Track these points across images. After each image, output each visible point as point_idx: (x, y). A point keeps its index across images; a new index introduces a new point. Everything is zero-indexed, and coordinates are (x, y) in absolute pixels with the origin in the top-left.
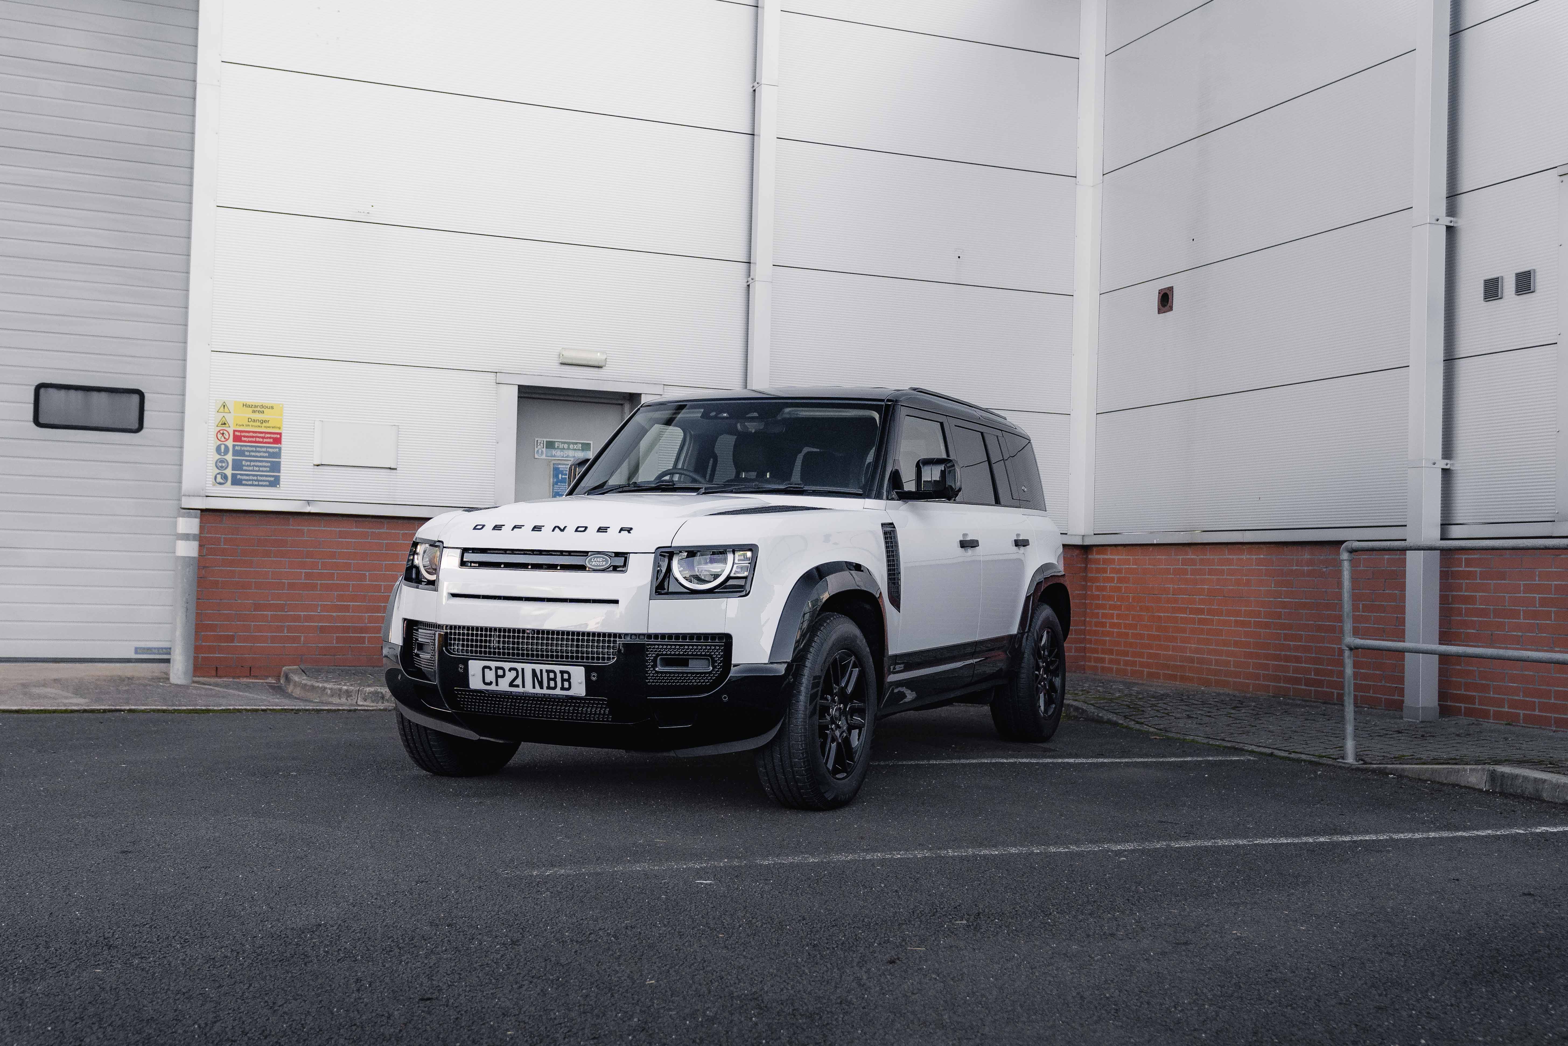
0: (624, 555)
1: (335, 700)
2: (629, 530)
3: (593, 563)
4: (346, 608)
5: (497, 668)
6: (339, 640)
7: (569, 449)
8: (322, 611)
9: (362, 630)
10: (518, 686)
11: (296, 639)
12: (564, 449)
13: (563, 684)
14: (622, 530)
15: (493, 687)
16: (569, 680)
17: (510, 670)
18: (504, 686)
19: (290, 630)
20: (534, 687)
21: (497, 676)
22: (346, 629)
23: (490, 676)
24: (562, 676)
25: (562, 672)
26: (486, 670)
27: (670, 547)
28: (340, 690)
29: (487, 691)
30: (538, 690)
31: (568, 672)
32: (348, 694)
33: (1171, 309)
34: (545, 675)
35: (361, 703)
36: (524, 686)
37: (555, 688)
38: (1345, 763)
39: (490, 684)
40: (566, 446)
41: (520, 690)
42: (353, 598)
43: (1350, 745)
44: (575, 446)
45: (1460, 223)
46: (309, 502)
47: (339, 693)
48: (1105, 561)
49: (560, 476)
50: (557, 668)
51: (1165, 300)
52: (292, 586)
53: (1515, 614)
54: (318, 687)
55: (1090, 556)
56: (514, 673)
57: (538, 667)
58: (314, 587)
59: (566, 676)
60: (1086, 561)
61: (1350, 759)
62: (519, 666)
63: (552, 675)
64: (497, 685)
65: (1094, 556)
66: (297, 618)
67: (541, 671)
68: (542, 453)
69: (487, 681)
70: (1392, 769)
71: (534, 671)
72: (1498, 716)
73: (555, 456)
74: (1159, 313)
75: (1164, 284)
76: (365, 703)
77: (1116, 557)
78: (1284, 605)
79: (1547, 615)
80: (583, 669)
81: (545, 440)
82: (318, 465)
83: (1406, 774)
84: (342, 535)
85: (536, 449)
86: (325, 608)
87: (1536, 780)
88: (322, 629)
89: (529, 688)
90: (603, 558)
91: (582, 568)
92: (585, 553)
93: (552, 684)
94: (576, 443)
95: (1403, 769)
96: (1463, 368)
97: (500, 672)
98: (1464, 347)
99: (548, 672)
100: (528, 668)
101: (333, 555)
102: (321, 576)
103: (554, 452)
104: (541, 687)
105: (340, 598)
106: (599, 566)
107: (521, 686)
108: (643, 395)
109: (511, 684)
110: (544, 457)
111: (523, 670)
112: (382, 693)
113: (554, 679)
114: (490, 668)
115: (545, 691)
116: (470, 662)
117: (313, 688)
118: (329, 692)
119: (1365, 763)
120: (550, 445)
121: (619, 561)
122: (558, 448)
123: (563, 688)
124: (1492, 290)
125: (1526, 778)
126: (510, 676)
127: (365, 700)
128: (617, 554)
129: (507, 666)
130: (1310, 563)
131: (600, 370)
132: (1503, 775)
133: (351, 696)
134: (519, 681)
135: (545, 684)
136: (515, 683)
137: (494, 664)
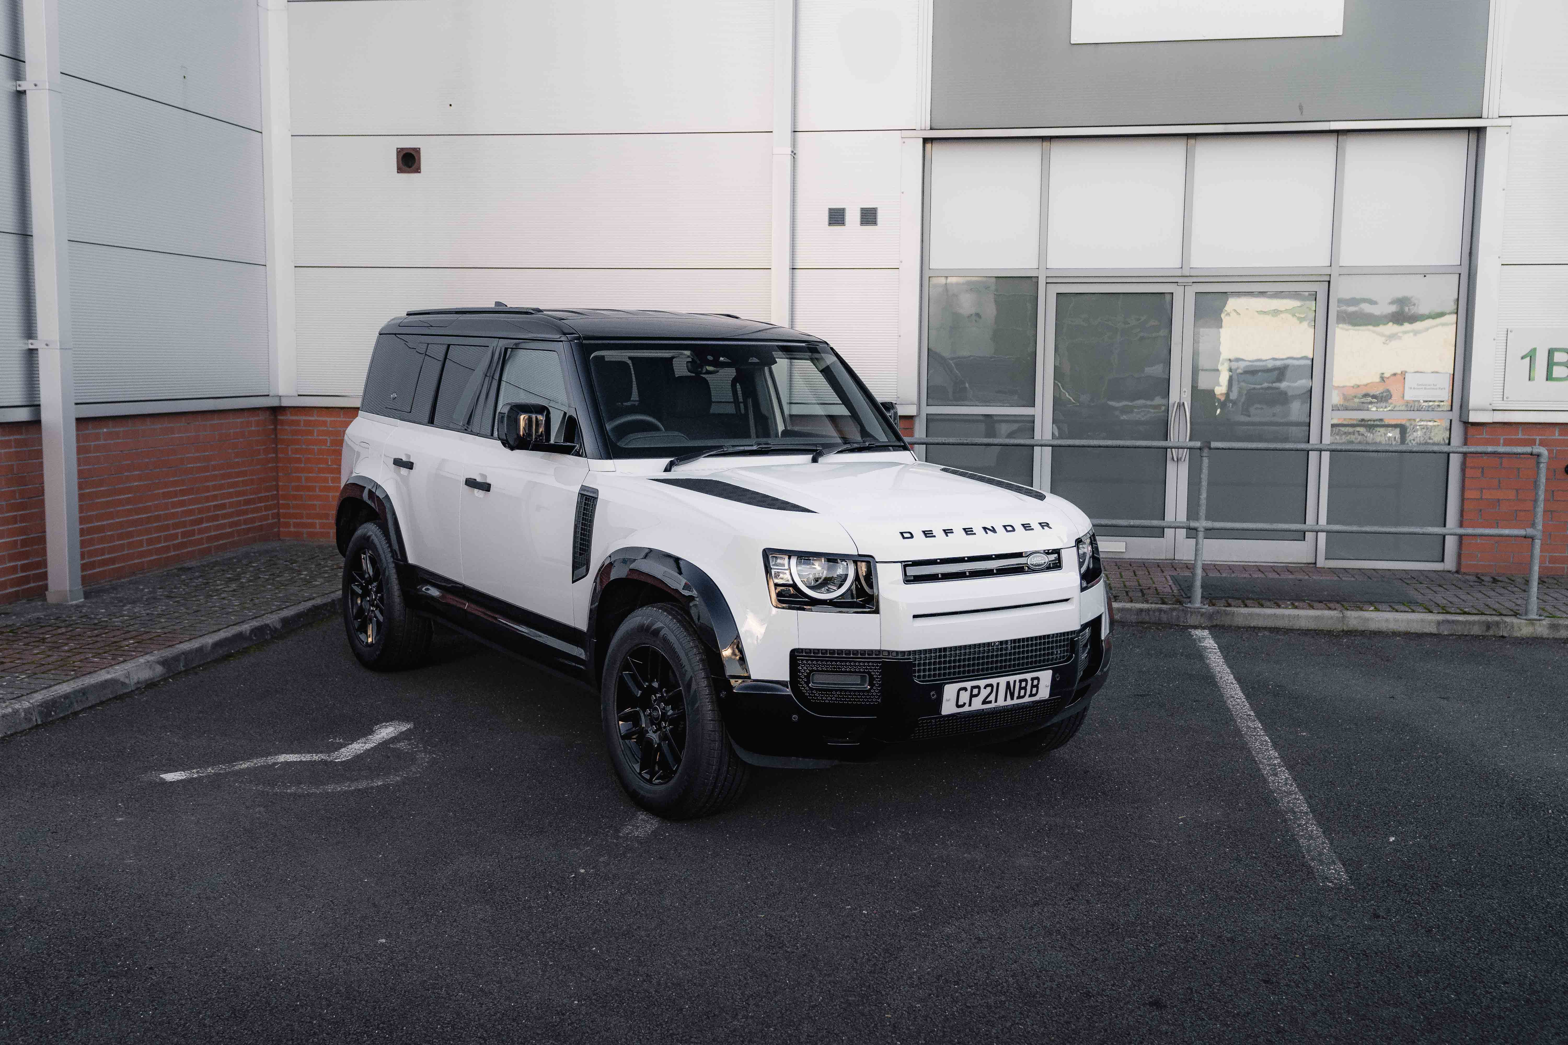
0: (1057, 553)
2: (1047, 525)
5: (972, 688)
10: (990, 702)
13: (1031, 691)
14: (1041, 526)
15: (966, 709)
16: (1037, 686)
17: (985, 687)
18: (977, 704)
20: (1005, 700)
21: (972, 696)
23: (965, 697)
24: (1032, 683)
25: (1032, 679)
26: (962, 692)
29: (959, 713)
30: (1009, 702)
31: (1038, 679)
33: (418, 170)
34: (1017, 684)
36: (996, 701)
37: (1023, 697)
39: (965, 705)
41: (993, 705)
48: (308, 423)
50: (1028, 676)
51: (408, 160)
55: (279, 417)
56: (989, 689)
57: (1011, 679)
59: (1035, 682)
60: (275, 422)
62: (994, 681)
63: (1023, 684)
64: (970, 705)
65: (289, 417)
67: (1015, 681)
69: (960, 703)
71: (1008, 683)
74: (398, 173)
75: (408, 143)
77: (328, 419)
80: (1051, 672)
89: (1001, 702)
90: (1040, 557)
93: (1022, 692)
97: (975, 692)
98: (807, 260)
99: (1020, 681)
100: (1003, 681)
104: (1012, 698)
106: (1041, 565)
107: (993, 701)
109: (985, 702)
111: (998, 684)
113: (1025, 688)
114: (965, 689)
115: (1016, 701)
116: (947, 687)
121: (1054, 558)
123: (1030, 695)
124: (837, 217)
126: (984, 693)
128: (1049, 552)
129: (982, 683)
134: (992, 698)
135: (1016, 694)
136: (988, 700)
137: (968, 685)
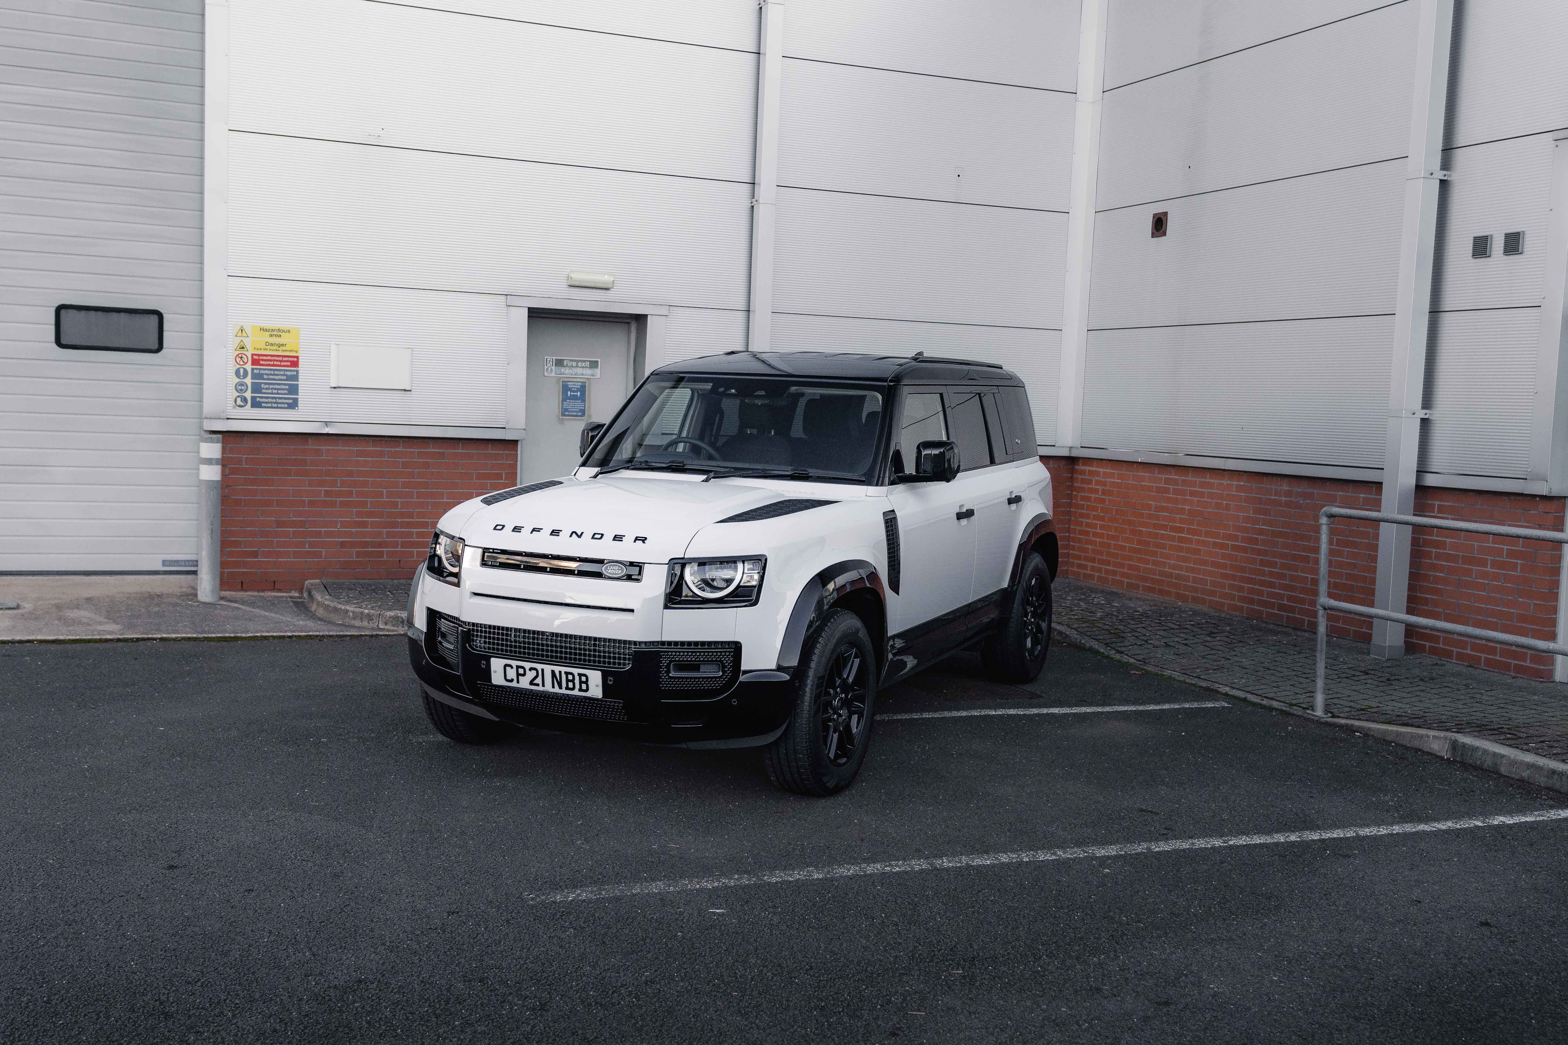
0: (639, 566)
1: (357, 623)
2: (644, 540)
3: (610, 571)
4: (364, 524)
5: (518, 667)
6: (358, 554)
7: (577, 366)
8: (341, 527)
9: (380, 545)
10: (538, 685)
11: (318, 555)
12: (572, 366)
13: (581, 686)
14: (636, 539)
15: (514, 684)
16: (586, 682)
17: (531, 669)
18: (524, 683)
19: (312, 545)
20: (553, 687)
21: (518, 675)
22: (365, 544)
23: (512, 673)
24: (580, 679)
25: (580, 675)
26: (508, 668)
27: (683, 558)
28: (362, 613)
29: (509, 687)
30: (557, 690)
31: (585, 676)
32: (370, 617)
33: (1164, 234)
34: (564, 676)
35: (382, 627)
36: (543, 685)
37: (573, 689)
38: (1313, 715)
39: (512, 681)
40: (574, 364)
41: (540, 688)
42: (370, 514)
43: (1320, 699)
44: (583, 365)
45: (1454, 176)
46: (327, 423)
47: (362, 616)
48: (1091, 473)
49: (569, 393)
50: (576, 671)
51: (1159, 225)
52: (312, 503)
53: (1483, 563)
54: (341, 609)
55: (1076, 467)
56: (534, 673)
57: (557, 669)
58: (333, 504)
59: (584, 679)
60: (1073, 471)
61: (1319, 712)
62: (539, 667)
63: (570, 677)
64: (518, 682)
65: (1080, 467)
66: (318, 534)
67: (560, 672)
68: (552, 372)
69: (509, 678)
70: (1359, 727)
71: (553, 672)
72: (1460, 656)
73: (563, 374)
74: (1152, 237)
75: (1159, 209)
76: (386, 627)
77: (1101, 470)
78: (1261, 532)
79: (1514, 567)
80: (599, 673)
81: (554, 358)
82: (335, 388)
83: (1372, 733)
84: (360, 454)
85: (546, 367)
86: (344, 524)
87: (1495, 755)
88: (343, 544)
89: (548, 687)
90: (619, 567)
91: (598, 575)
92: (601, 562)
93: (571, 685)
94: (584, 361)
95: (1369, 729)
96: (1448, 322)
97: (521, 671)
98: (1449, 301)
99: (567, 673)
100: (548, 669)
101: (351, 474)
102: (340, 494)
103: (563, 370)
104: (560, 687)
105: (359, 514)
106: (615, 574)
107: (541, 685)
108: (649, 317)
109: (531, 683)
110: (553, 374)
111: (543, 670)
112: (402, 618)
113: (573, 681)
114: (511, 667)
115: (564, 691)
116: (492, 659)
117: (336, 610)
118: (351, 614)
119: (1333, 716)
120: (559, 363)
121: (634, 571)
122: (567, 366)
123: (581, 690)
124: (1481, 247)
125: (1485, 751)
126: (531, 675)
127: (386, 624)
128: (632, 564)
129: (527, 665)
130: (1288, 494)
131: (608, 292)
132: (1464, 745)
133: (373, 619)
134: (539, 680)
135: (564, 685)
136: (535, 682)
137: (514, 663)
